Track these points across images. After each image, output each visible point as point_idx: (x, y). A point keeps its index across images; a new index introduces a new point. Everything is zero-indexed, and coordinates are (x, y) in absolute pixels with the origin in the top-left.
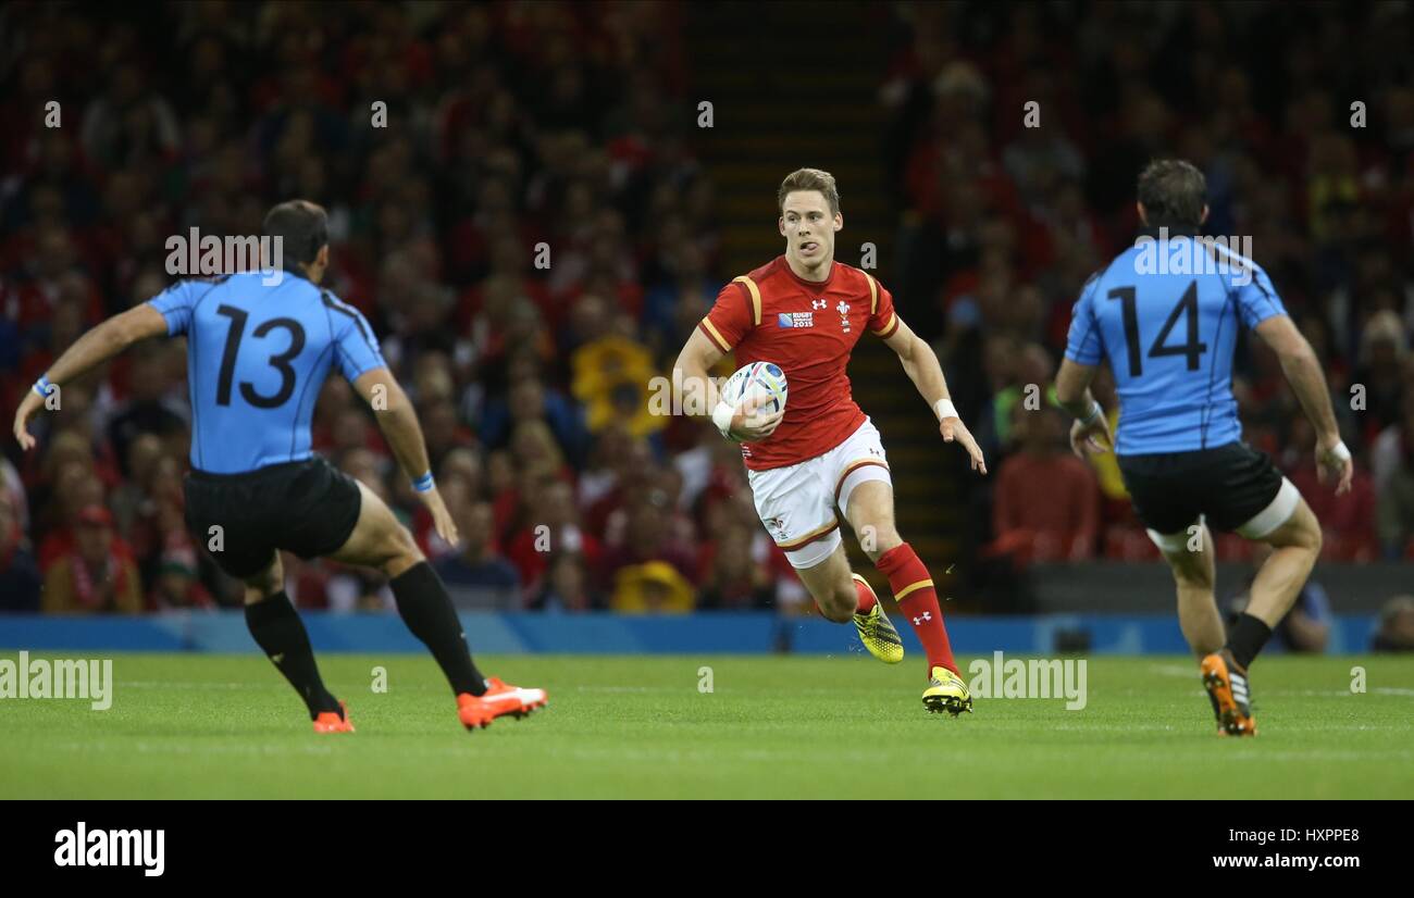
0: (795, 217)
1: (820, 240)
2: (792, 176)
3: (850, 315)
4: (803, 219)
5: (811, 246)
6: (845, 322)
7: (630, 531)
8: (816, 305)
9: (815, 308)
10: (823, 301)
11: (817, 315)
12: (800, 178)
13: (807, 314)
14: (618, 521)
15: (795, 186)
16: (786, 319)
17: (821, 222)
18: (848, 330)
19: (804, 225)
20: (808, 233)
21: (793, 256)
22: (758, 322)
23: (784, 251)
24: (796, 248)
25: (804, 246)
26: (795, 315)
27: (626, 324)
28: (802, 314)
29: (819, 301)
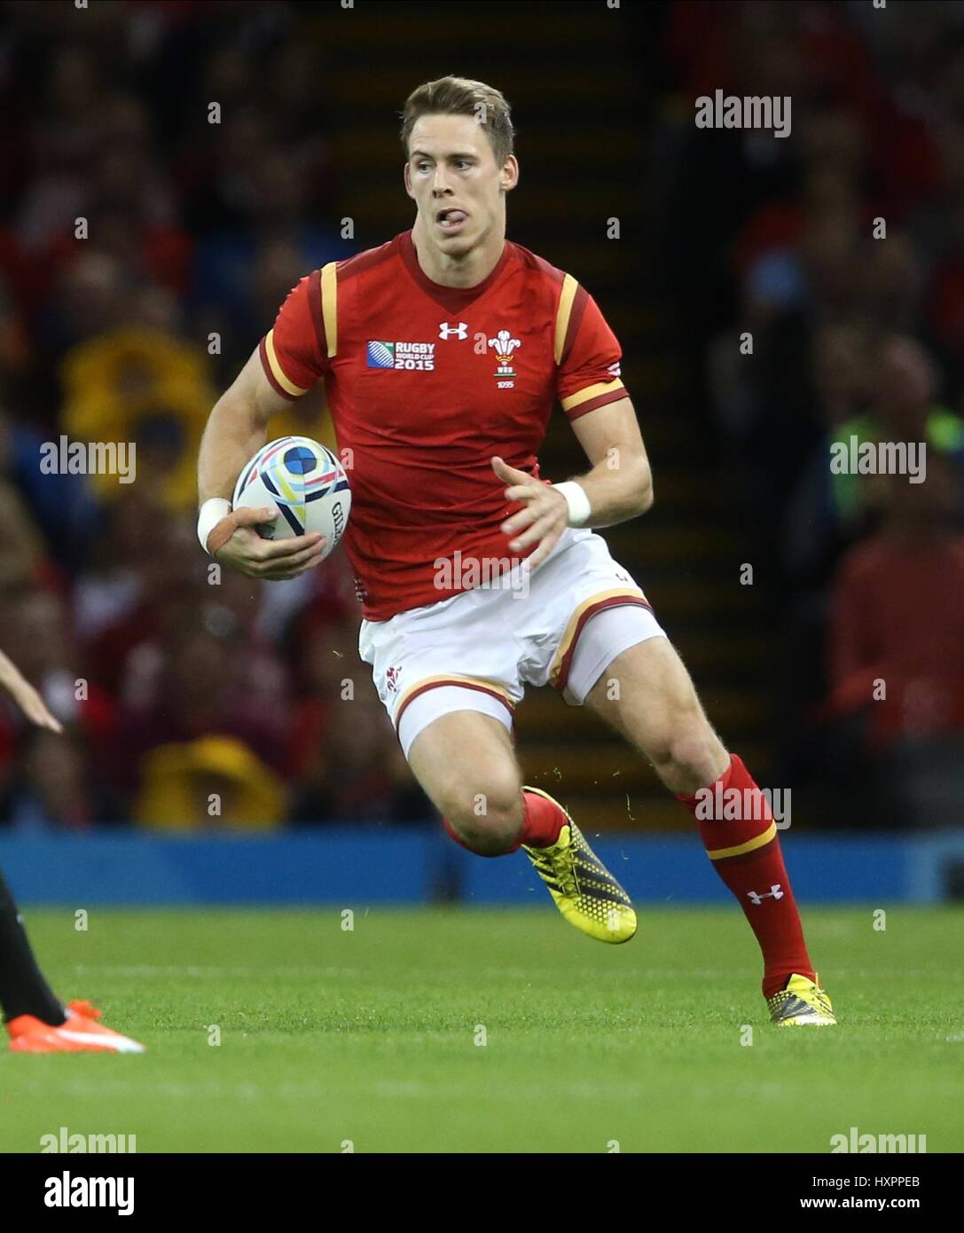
0: (427, 162)
1: (471, 204)
2: (429, 87)
3: (517, 357)
4: (441, 165)
5: (454, 215)
6: (505, 370)
7: (168, 683)
8: (445, 331)
9: (444, 335)
10: (463, 326)
11: (445, 351)
12: (440, 91)
13: (423, 347)
14: (145, 663)
15: (431, 105)
16: (380, 351)
17: (475, 173)
18: (509, 384)
19: (441, 177)
20: (448, 191)
21: (424, 232)
22: (332, 353)
23: (410, 223)
24: (430, 220)
25: (442, 216)
26: (400, 346)
27: (158, 304)
28: (413, 347)
29: (454, 325)
